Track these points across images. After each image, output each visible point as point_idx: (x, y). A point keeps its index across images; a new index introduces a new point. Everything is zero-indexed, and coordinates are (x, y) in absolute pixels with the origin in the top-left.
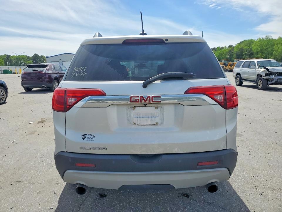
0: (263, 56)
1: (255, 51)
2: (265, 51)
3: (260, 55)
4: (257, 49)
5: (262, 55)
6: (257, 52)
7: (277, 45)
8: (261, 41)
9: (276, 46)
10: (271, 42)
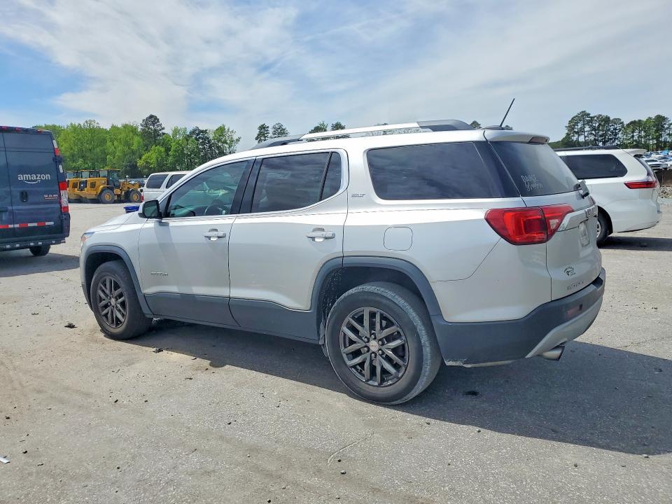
0: (86, 166)
1: (67, 154)
2: (88, 154)
3: (80, 162)
4: (71, 149)
5: (85, 163)
6: (73, 156)
7: (112, 141)
8: (76, 129)
9: (109, 144)
10: (99, 133)
